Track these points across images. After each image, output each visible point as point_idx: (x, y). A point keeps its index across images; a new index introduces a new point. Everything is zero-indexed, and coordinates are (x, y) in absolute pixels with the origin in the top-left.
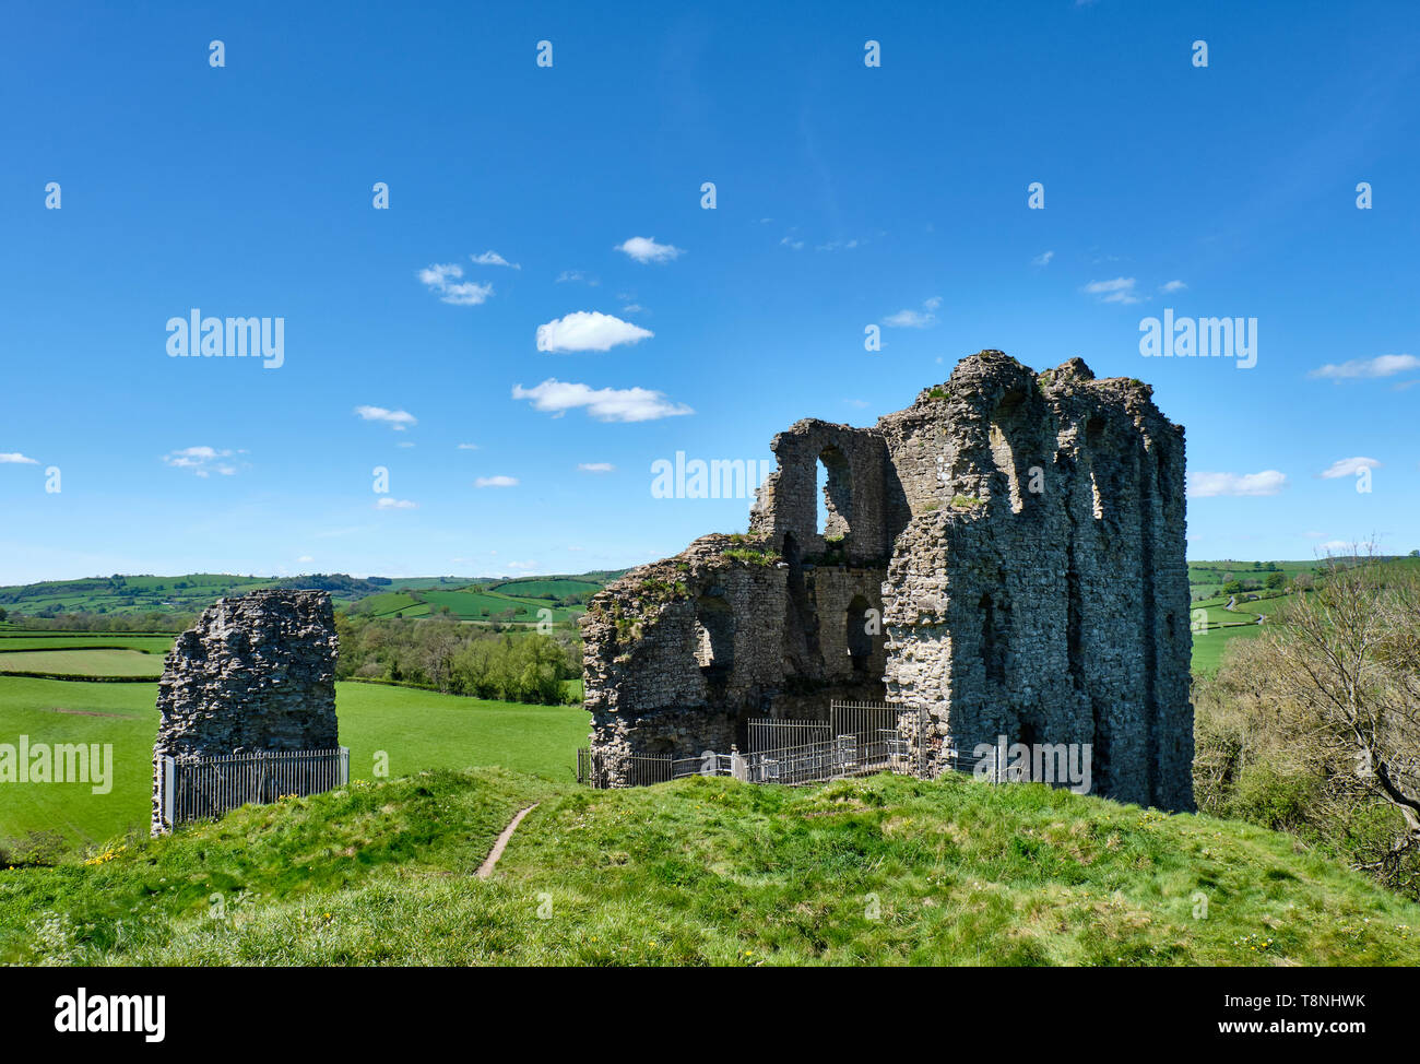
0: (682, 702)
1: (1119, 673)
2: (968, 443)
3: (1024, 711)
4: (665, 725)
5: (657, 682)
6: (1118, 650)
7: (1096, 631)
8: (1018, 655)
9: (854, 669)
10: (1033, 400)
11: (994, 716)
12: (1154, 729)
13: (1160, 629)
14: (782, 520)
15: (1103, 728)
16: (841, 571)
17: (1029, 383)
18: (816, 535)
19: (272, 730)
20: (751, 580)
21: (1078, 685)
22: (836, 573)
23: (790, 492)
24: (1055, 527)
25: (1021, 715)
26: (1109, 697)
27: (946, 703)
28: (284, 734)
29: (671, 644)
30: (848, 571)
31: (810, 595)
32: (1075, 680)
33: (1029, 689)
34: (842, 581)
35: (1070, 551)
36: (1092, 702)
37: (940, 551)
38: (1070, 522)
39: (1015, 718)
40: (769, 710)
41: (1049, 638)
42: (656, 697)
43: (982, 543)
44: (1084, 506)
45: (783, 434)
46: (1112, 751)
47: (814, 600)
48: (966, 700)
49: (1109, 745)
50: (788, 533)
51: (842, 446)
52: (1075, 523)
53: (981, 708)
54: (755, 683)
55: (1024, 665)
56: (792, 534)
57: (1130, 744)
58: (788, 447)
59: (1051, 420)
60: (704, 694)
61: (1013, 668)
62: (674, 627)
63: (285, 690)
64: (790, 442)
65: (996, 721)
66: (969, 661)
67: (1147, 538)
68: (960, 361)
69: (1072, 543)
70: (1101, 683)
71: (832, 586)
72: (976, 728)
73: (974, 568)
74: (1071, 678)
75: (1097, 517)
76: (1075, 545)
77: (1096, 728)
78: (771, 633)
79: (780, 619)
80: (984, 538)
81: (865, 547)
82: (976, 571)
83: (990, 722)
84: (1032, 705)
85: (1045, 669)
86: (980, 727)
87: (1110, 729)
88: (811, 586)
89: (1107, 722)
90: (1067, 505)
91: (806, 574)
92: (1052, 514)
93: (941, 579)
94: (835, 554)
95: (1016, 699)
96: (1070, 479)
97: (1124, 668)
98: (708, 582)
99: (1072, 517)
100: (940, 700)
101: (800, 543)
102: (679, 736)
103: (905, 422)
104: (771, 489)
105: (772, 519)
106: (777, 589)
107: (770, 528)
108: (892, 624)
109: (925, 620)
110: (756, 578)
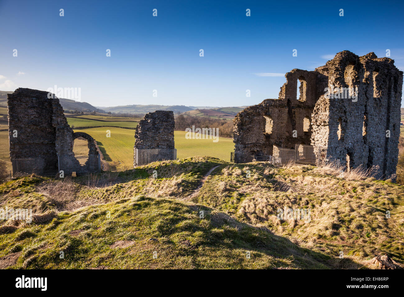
0: (258, 142)
1: (377, 140)
2: (338, 76)
3: (349, 149)
4: (253, 147)
5: (252, 137)
6: (377, 134)
7: (371, 128)
8: (348, 134)
9: (305, 135)
10: (357, 64)
11: (339, 150)
12: (386, 155)
13: (391, 128)
14: (287, 96)
15: (371, 154)
16: (303, 109)
17: (357, 59)
18: (296, 100)
19: (159, 144)
21: (365, 143)
22: (301, 110)
23: (290, 88)
24: (362, 100)
25: (348, 150)
26: (374, 146)
27: (327, 146)
28: (162, 145)
29: (256, 127)
30: (305, 109)
31: (294, 116)
32: (364, 141)
33: (351, 143)
34: (303, 112)
35: (366, 106)
36: (369, 147)
37: (328, 106)
38: (366, 98)
39: (346, 151)
40: (281, 144)
41: (358, 130)
42: (251, 140)
43: (340, 104)
44: (371, 94)
45: (288, 73)
46: (373, 161)
47: (295, 117)
48: (333, 146)
49: (372, 159)
50: (289, 99)
51: (304, 76)
52: (368, 98)
53: (336, 148)
54: (278, 138)
55: (350, 137)
56: (290, 99)
57: (379, 159)
58: (290, 76)
59: (363, 70)
60: (264, 140)
61: (346, 138)
62: (257, 123)
63: (163, 134)
64: (290, 75)
65: (341, 152)
66: (334, 136)
67: (389, 103)
68: (337, 54)
69: (366, 104)
70: (372, 142)
71: (300, 113)
72: (335, 153)
73: (337, 110)
74: (363, 141)
75: (375, 97)
76: (367, 105)
77: (369, 154)
78: (283, 125)
79: (285, 121)
80: (340, 102)
81: (309, 103)
82: (338, 111)
83: (339, 152)
84: (351, 148)
85: (356, 138)
86: (336, 153)
87: (373, 155)
88: (294, 113)
89: (373, 153)
90: (366, 94)
91: (293, 110)
92: (361, 96)
93: (327, 113)
94: (300, 105)
95: (347, 146)
96: (367, 86)
97: (379, 138)
98: (267, 111)
99: (367, 97)
100: (325, 145)
101: (291, 102)
102: (257, 150)
103: (323, 70)
104: (285, 87)
105: (285, 95)
106: (285, 113)
107: (284, 98)
108: (313, 125)
109: (323, 124)
110: (279, 111)
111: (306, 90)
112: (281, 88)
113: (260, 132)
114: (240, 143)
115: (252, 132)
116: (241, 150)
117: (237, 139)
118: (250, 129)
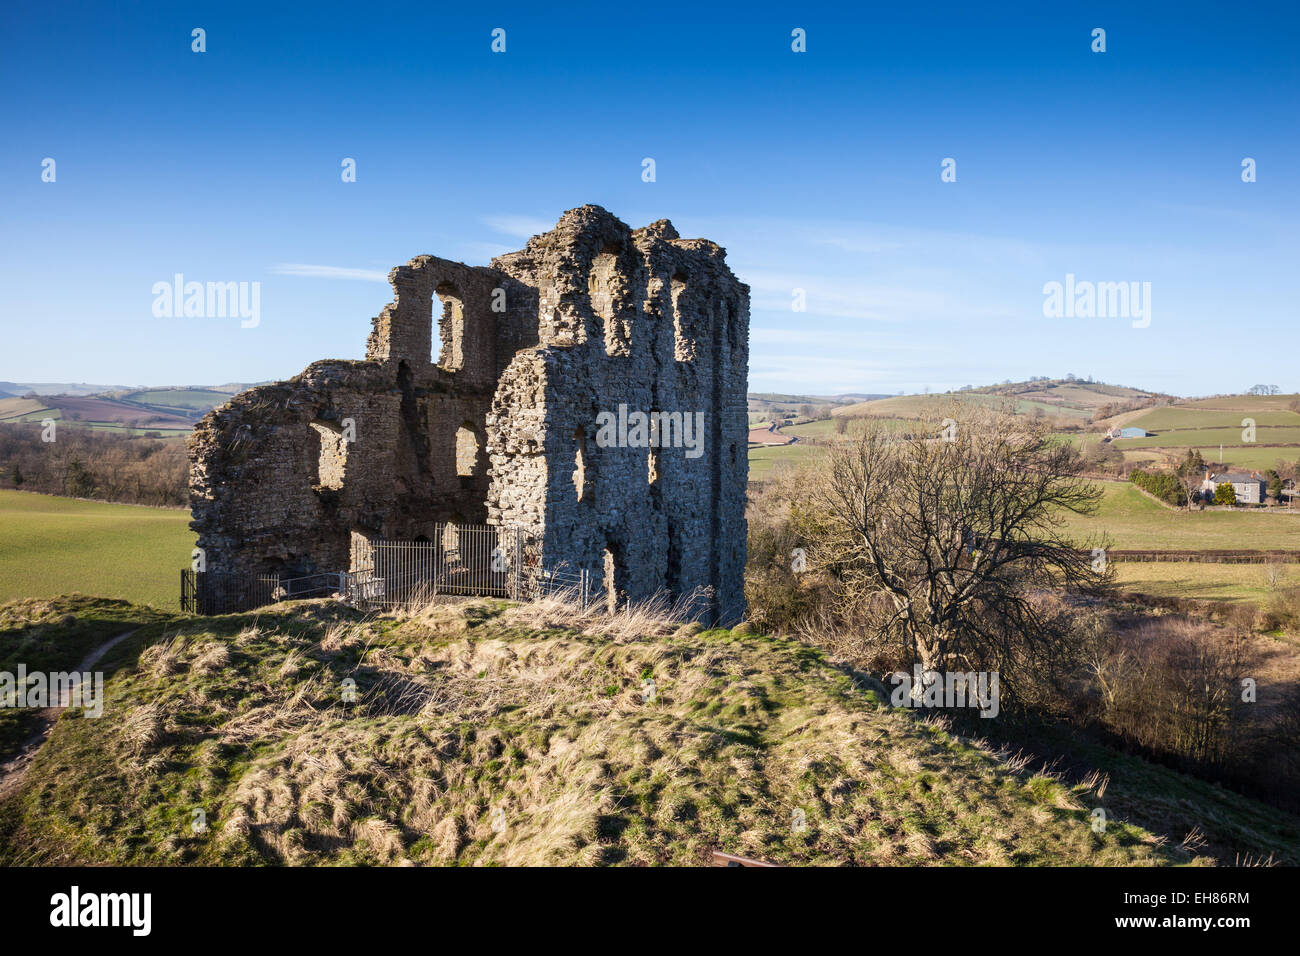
0: (292, 522)
1: (691, 494)
2: (571, 287)
3: (610, 531)
4: (275, 544)
5: (266, 503)
6: (691, 475)
7: (673, 459)
8: (607, 481)
9: (463, 488)
10: (627, 253)
11: (582, 536)
12: (716, 542)
13: (725, 457)
14: (397, 349)
15: (676, 542)
16: (452, 398)
17: (625, 237)
18: (430, 364)
20: (366, 405)
21: (656, 507)
22: (447, 400)
23: (408, 323)
24: (643, 367)
25: (607, 534)
26: (682, 515)
27: (542, 525)
29: (282, 465)
30: (459, 397)
31: (423, 420)
32: (655, 502)
33: (615, 511)
34: (453, 407)
35: (654, 389)
36: (668, 521)
37: (541, 386)
38: (654, 362)
39: (603, 537)
40: (380, 527)
41: (634, 466)
42: (265, 517)
43: (578, 380)
44: (668, 349)
45: (400, 267)
46: (682, 562)
47: (426, 424)
48: (560, 523)
49: (680, 557)
50: (403, 361)
51: (456, 282)
52: (659, 364)
53: (573, 530)
54: (367, 502)
55: (611, 490)
56: (407, 362)
57: (697, 555)
58: (405, 279)
59: (643, 272)
60: (316, 513)
61: (602, 493)
62: (287, 449)
64: (407, 276)
65: (586, 541)
66: (563, 487)
67: (717, 379)
68: (565, 212)
69: (656, 382)
70: (676, 504)
71: (444, 411)
72: (568, 547)
73: (571, 402)
74: (651, 500)
75: (678, 360)
76: (659, 384)
77: (670, 543)
78: (383, 455)
79: (392, 442)
80: (580, 375)
81: (475, 378)
82: (573, 405)
83: (580, 542)
84: (618, 525)
85: (629, 493)
86: (572, 547)
87: (681, 543)
88: (424, 413)
89: (680, 538)
90: (653, 349)
91: (419, 400)
92: (641, 356)
93: (540, 412)
94: (443, 383)
95: (604, 521)
96: (656, 325)
97: (694, 491)
98: (322, 405)
99: (657, 360)
100: (536, 522)
101: (413, 371)
102: (290, 554)
103: (516, 264)
104: (388, 319)
105: (388, 347)
106: (390, 413)
107: (386, 356)
108: (494, 453)
109: (525, 449)
110: (370, 403)
111: (464, 331)
112: (375, 321)
113: (301, 485)
114: (220, 530)
115: (267, 487)
116: (224, 558)
117: (208, 516)
118: (259, 474)
